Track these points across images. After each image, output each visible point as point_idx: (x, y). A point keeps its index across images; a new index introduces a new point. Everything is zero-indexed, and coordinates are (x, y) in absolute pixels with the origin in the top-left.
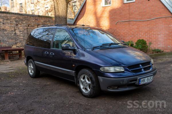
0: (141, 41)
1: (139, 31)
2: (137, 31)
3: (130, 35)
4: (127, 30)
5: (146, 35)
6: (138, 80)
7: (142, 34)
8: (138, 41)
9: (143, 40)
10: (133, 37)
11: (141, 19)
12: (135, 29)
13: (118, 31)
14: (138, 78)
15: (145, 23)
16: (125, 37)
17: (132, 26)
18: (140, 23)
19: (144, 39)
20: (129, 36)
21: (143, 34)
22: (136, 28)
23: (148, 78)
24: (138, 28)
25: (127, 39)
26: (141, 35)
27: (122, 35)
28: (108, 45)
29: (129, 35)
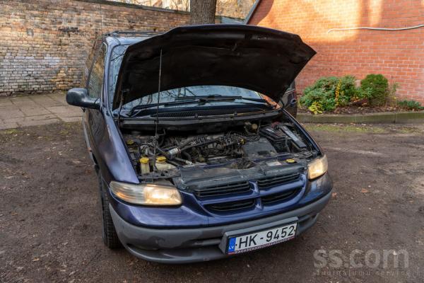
0: (375, 79)
1: (378, 55)
2: (372, 55)
3: (355, 61)
4: (348, 51)
5: (392, 66)
6: (224, 240)
7: (384, 61)
8: (368, 76)
9: (380, 77)
10: (360, 66)
11: (385, 27)
12: (368, 49)
13: (329, 51)
14: (227, 234)
15: (393, 35)
16: (342, 65)
17: (362, 41)
18: (383, 35)
19: (384, 75)
20: (352, 64)
21: (386, 62)
22: (371, 48)
23: (274, 231)
24: (375, 48)
25: (347, 71)
26: (378, 64)
27: (336, 60)
28: (194, 103)
29: (352, 62)
